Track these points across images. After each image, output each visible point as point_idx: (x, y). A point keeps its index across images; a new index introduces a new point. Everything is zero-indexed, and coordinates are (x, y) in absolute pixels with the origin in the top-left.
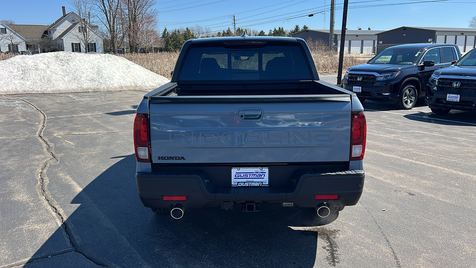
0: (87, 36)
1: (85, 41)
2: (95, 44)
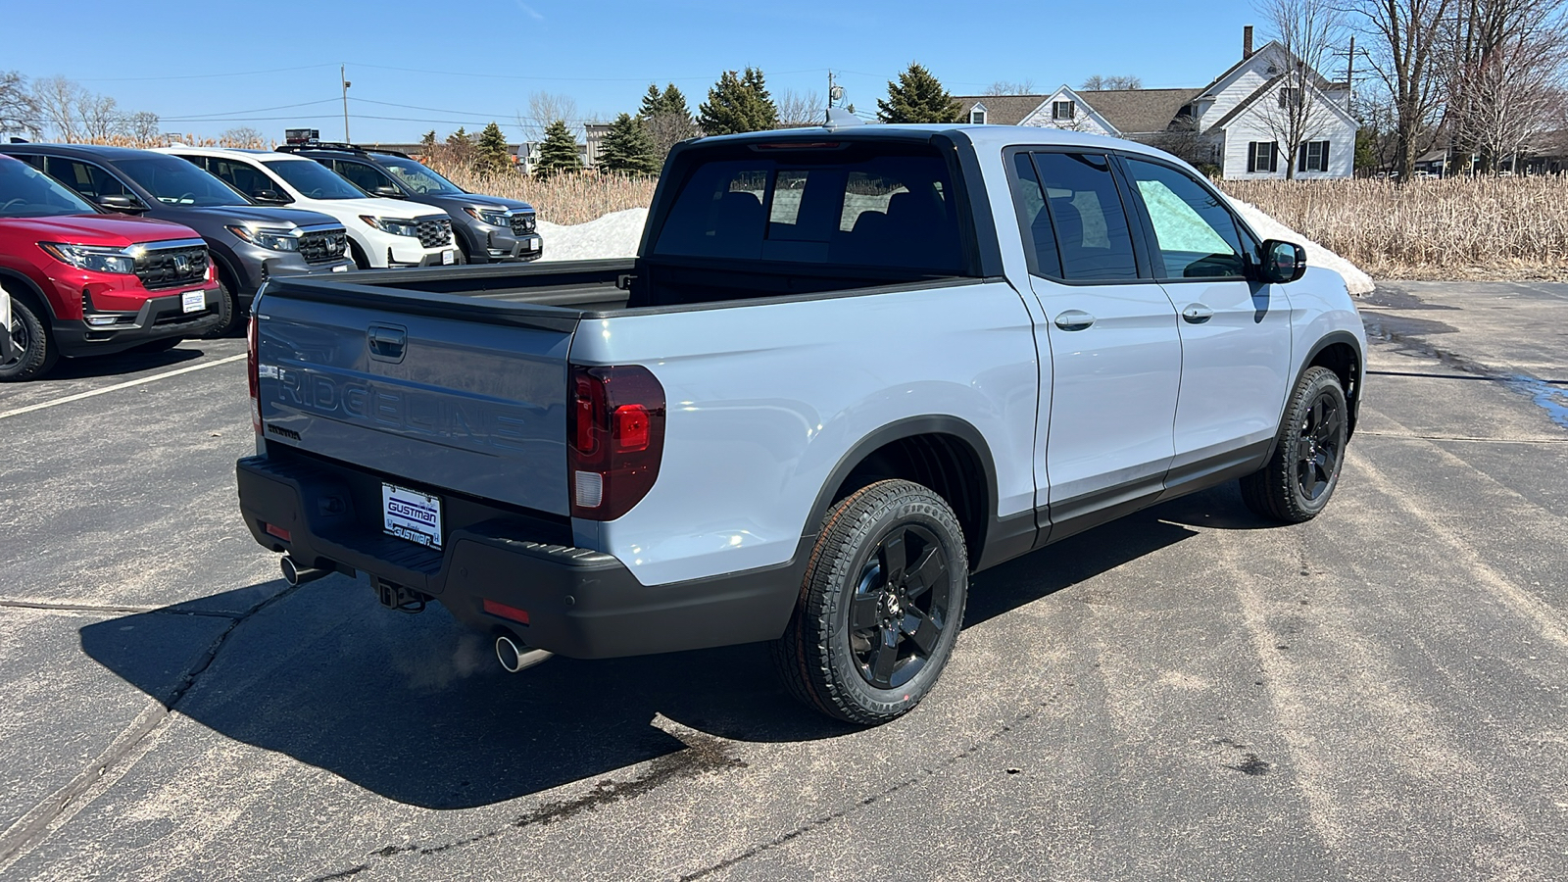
0: (1299, 119)
1: (1292, 137)
2: (1326, 144)
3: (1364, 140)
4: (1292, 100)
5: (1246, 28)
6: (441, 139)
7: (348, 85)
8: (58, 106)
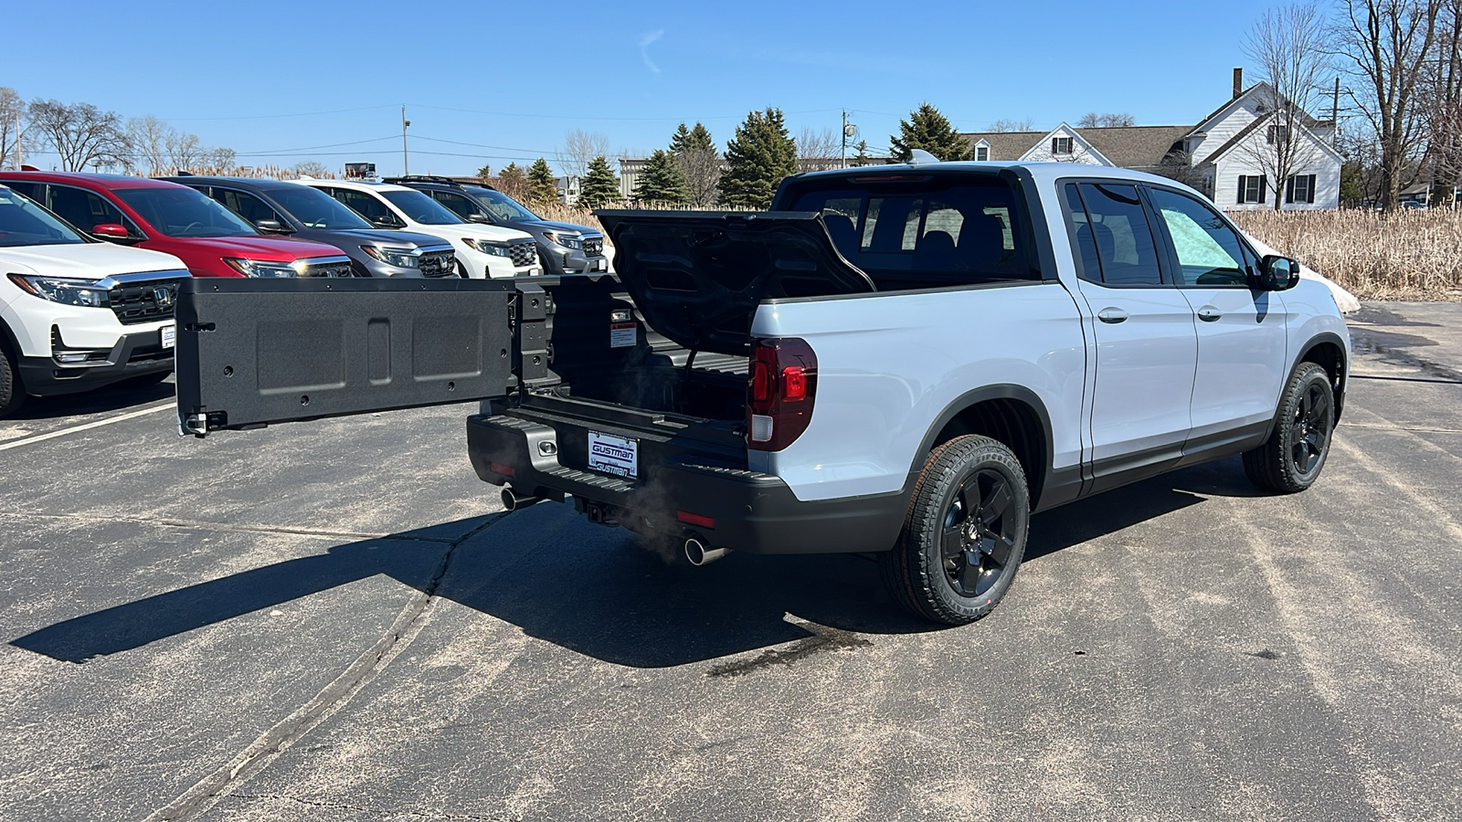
2: (1313, 177)
3: (1349, 176)
4: (1280, 137)
5: (1235, 70)
6: (495, 172)
7: (408, 124)
8: (148, 143)
